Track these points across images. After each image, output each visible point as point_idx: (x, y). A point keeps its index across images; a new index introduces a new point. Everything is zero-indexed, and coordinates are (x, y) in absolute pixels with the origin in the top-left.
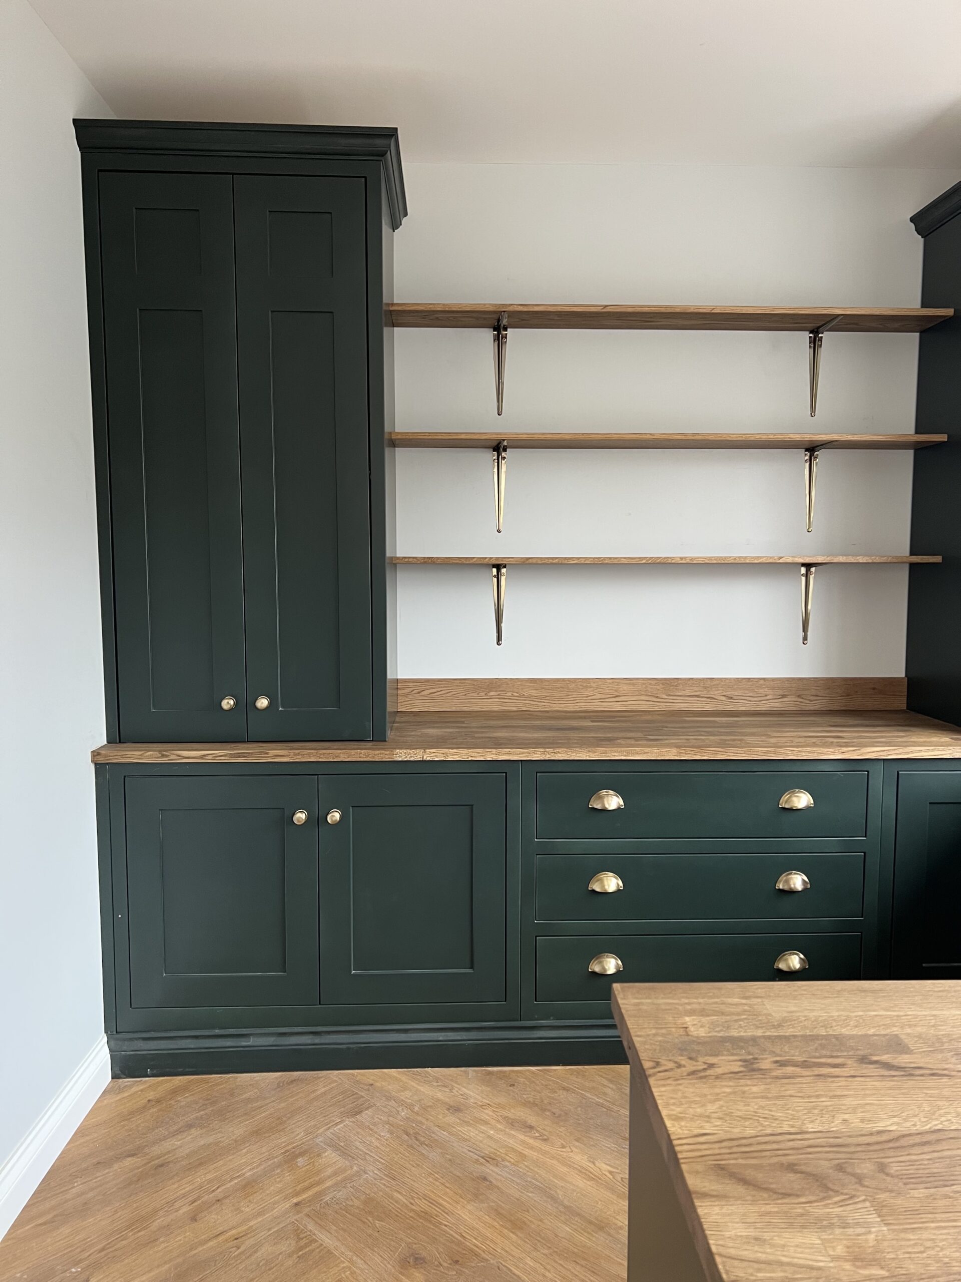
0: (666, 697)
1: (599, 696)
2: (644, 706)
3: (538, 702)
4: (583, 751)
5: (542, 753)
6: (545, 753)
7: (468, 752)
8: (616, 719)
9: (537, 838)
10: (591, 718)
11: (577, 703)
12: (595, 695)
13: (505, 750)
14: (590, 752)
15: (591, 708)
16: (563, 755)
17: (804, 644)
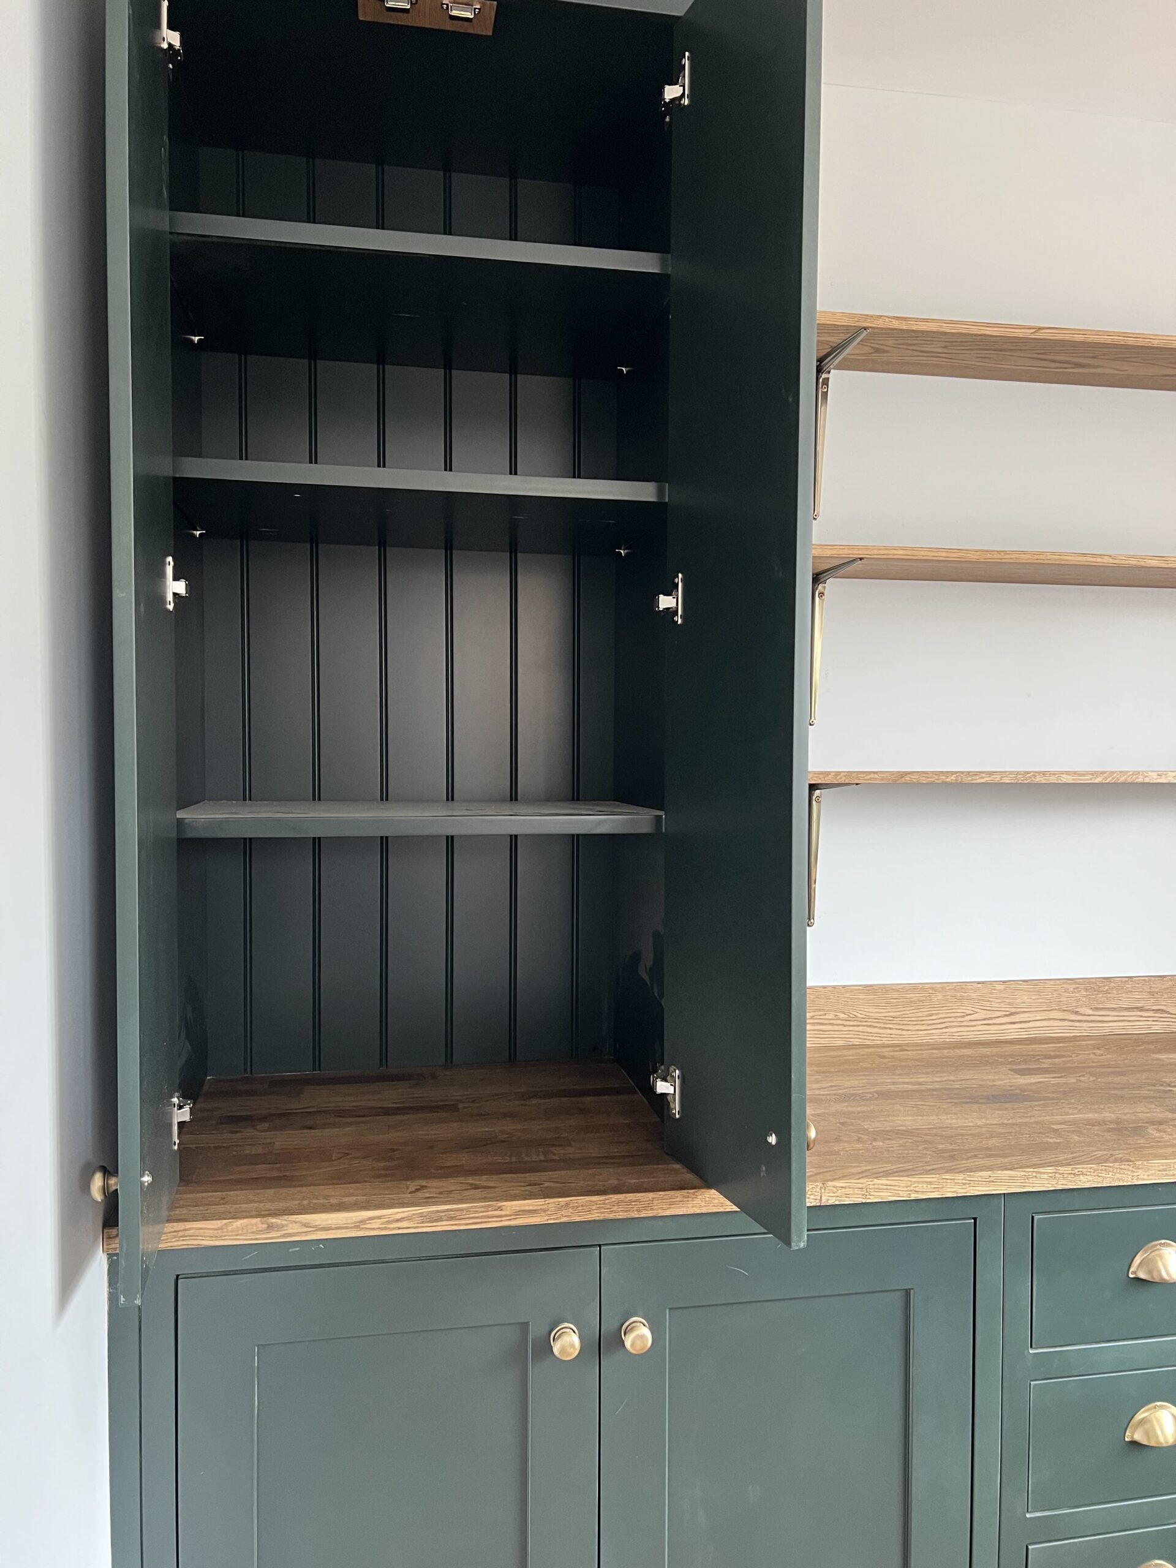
0: (1091, 1012)
1: (982, 1015)
2: (1057, 1029)
3: (880, 1028)
4: (1127, 1167)
5: (1050, 1175)
6: (1057, 1175)
7: (909, 1183)
8: (1046, 1063)
9: (1034, 1346)
10: (1002, 1063)
11: (946, 1027)
12: (977, 1012)
13: (980, 1174)
14: (1139, 1169)
15: (970, 1035)
16: (1090, 1178)
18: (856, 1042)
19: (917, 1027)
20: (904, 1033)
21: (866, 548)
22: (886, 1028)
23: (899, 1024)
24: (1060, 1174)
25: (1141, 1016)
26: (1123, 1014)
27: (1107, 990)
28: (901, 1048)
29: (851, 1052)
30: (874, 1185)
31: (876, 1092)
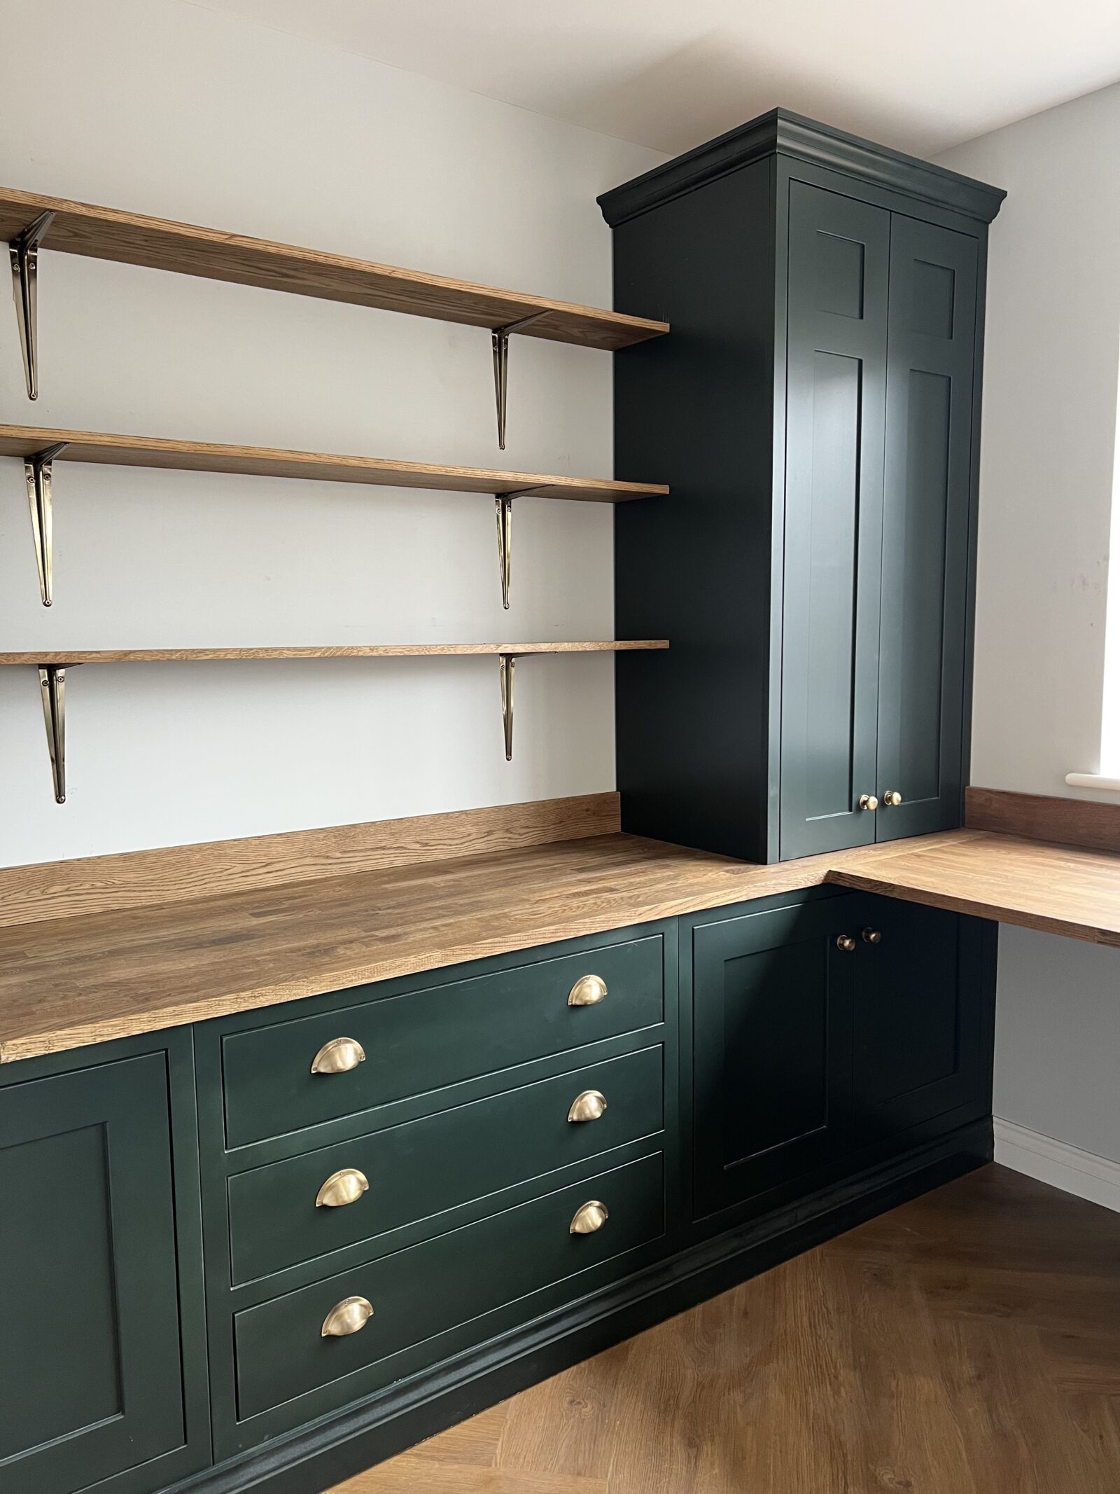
1: (240, 868)
2: (310, 873)
3: (139, 891)
4: (302, 983)
5: (232, 1001)
6: (239, 1000)
7: (94, 1029)
8: (287, 904)
9: (228, 1147)
10: (247, 909)
11: (205, 883)
12: (234, 867)
13: (165, 1010)
14: (313, 983)
15: (229, 888)
16: (269, 998)
17: (508, 759)
18: (115, 907)
19: (177, 887)
20: (163, 893)
21: (70, 432)
22: (145, 891)
23: (159, 886)
24: (241, 998)
25: (384, 854)
26: (368, 854)
27: (353, 835)
28: (160, 907)
29: (104, 918)
30: (56, 1036)
31: (109, 952)
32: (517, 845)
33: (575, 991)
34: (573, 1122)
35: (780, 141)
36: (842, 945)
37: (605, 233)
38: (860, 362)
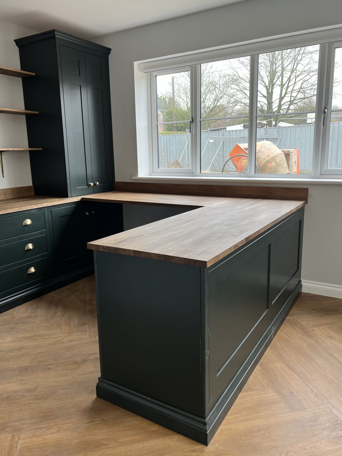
17: (3, 177)
32: (8, 198)
33: (24, 222)
34: (26, 250)
35: (56, 36)
36: (86, 214)
37: (17, 49)
38: (80, 86)
